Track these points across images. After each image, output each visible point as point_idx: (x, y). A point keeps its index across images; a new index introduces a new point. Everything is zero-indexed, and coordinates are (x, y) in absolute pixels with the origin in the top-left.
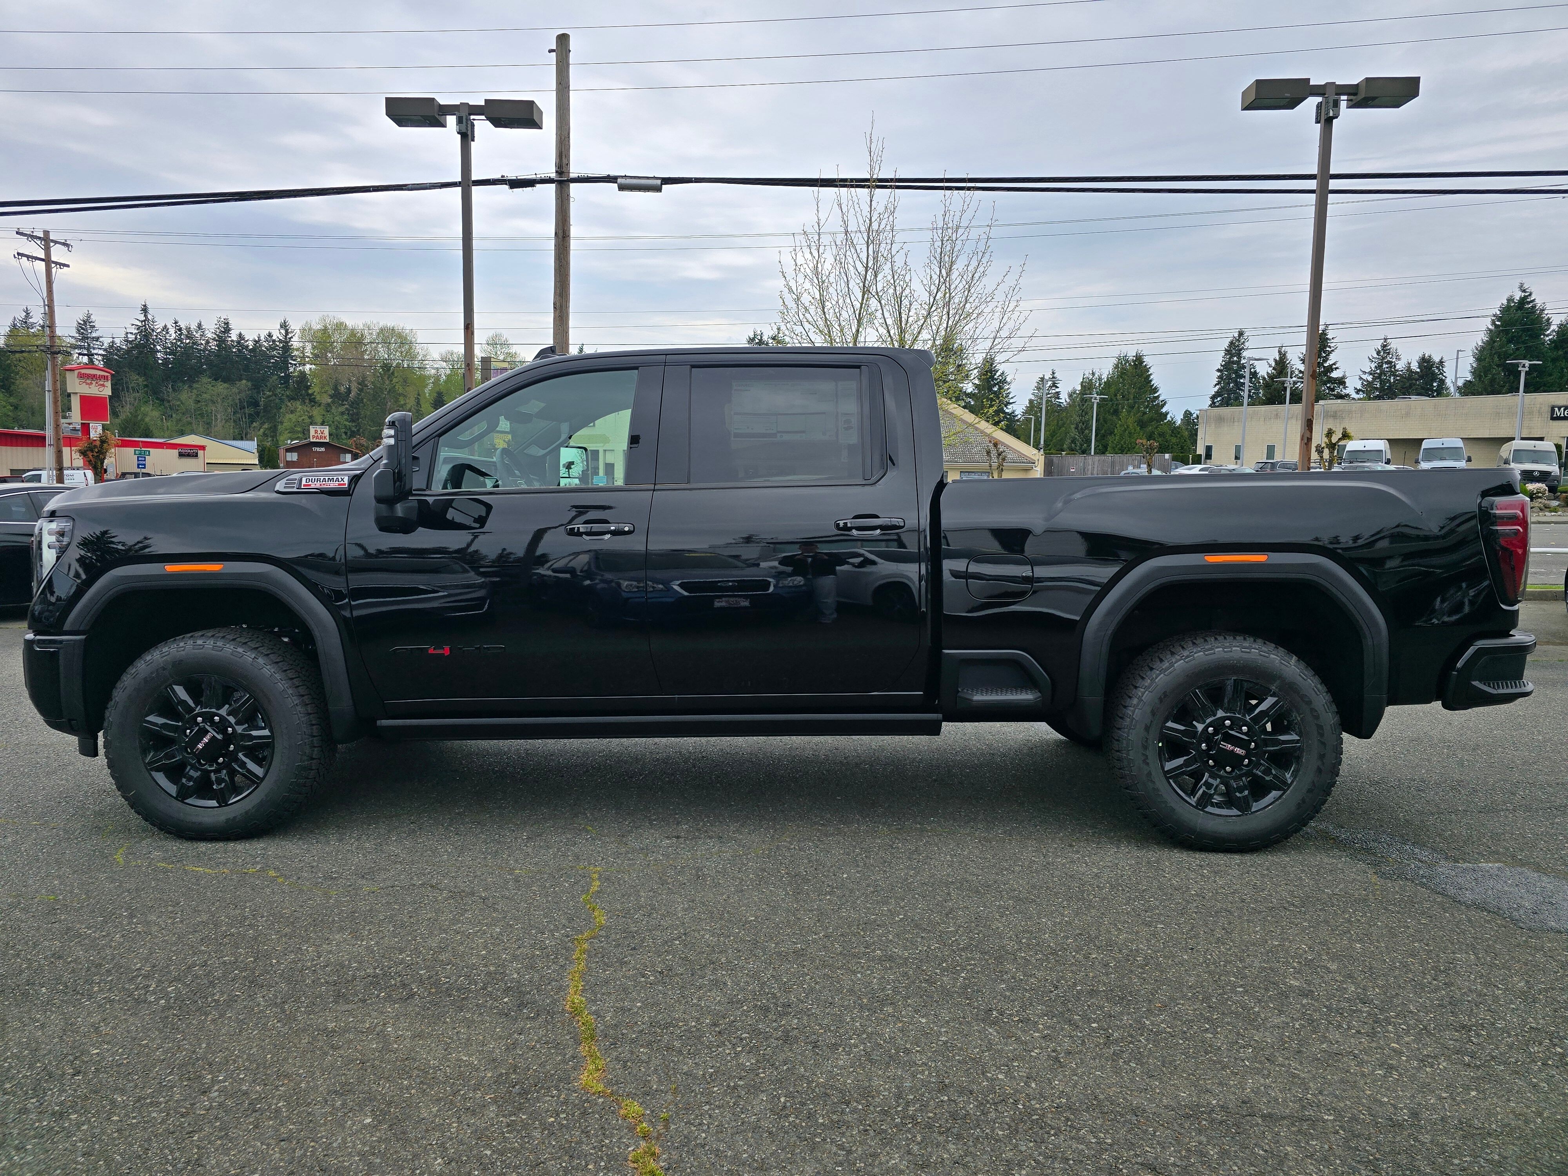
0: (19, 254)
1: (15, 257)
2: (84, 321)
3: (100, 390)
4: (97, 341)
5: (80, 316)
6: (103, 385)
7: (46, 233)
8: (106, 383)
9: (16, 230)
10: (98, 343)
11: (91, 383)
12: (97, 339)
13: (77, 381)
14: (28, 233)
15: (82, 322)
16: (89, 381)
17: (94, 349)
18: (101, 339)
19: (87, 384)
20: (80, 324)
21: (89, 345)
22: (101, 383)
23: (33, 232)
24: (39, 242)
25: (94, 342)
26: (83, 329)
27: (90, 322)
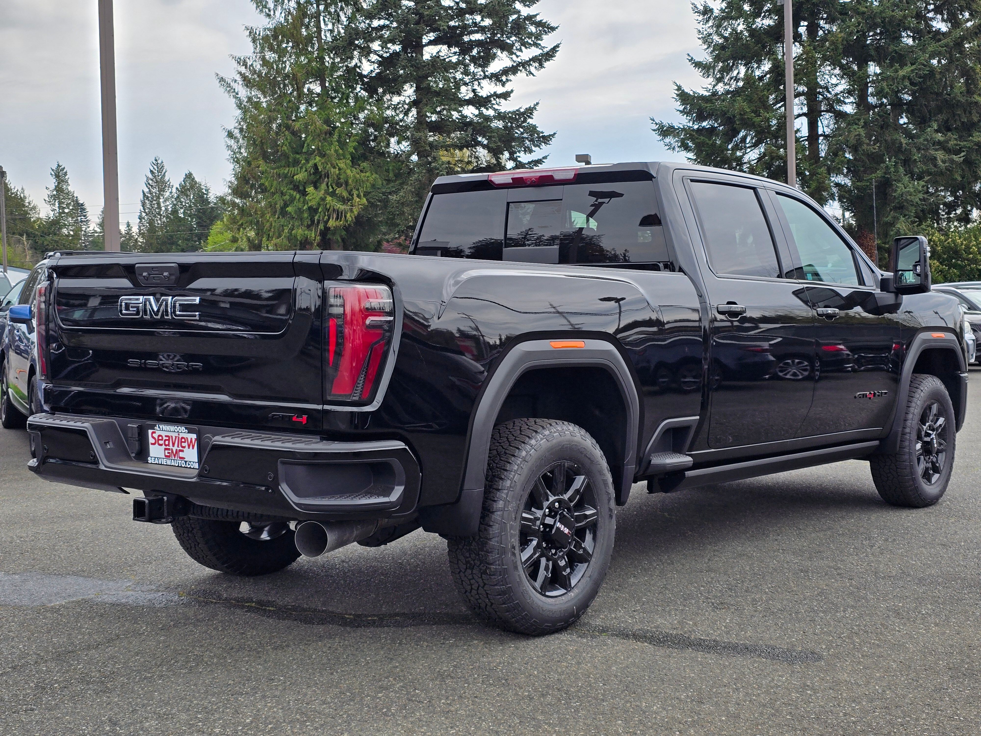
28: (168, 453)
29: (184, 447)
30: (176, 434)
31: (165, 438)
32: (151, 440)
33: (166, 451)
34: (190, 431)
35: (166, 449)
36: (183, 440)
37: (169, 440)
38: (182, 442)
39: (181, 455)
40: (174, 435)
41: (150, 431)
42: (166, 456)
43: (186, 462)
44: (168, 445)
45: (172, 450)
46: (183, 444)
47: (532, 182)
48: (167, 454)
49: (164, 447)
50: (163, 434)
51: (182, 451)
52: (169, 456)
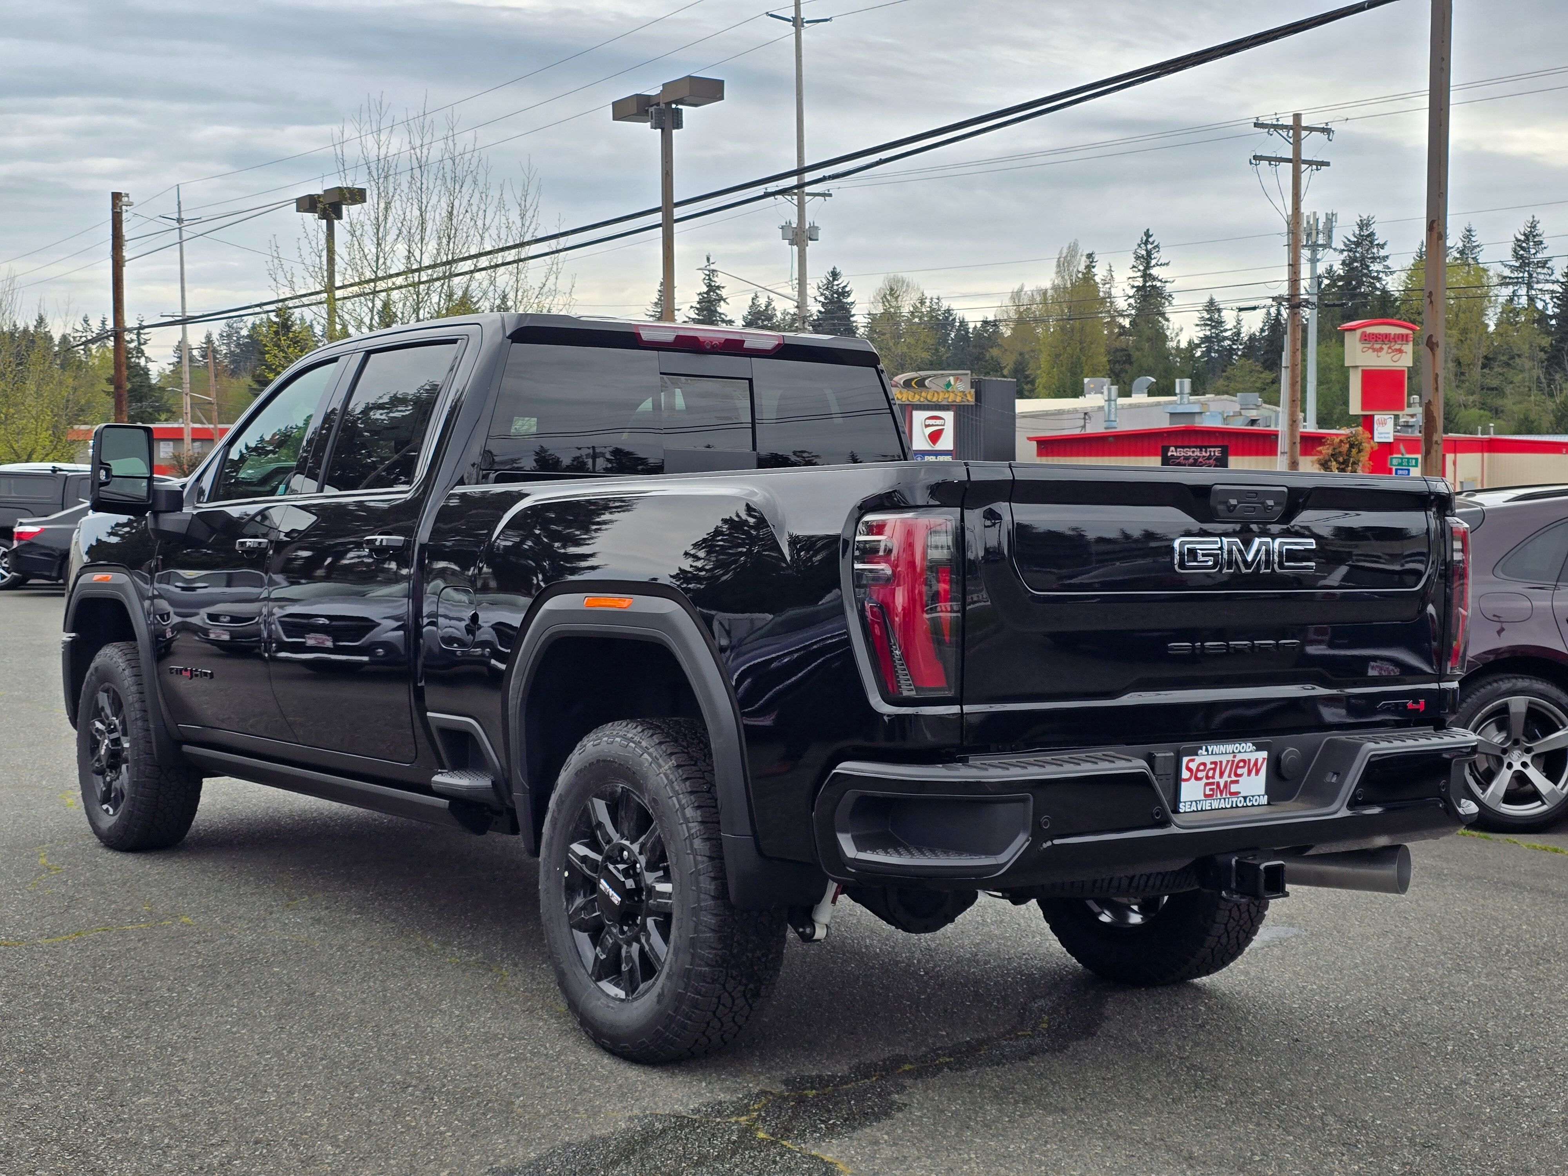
0: (1255, 157)
1: (1251, 163)
2: (1525, 235)
3: (1395, 358)
4: (1543, 267)
5: (1519, 229)
6: (1400, 351)
7: (1297, 117)
8: (1404, 348)
9: (1254, 120)
10: (1545, 271)
11: (1381, 349)
12: (1543, 264)
13: (1359, 346)
14: (1269, 122)
15: (1522, 238)
16: (1377, 346)
17: (1538, 282)
18: (1549, 264)
19: (1374, 350)
20: (1518, 240)
21: (1530, 276)
22: (1397, 347)
23: (1278, 120)
24: (1285, 134)
25: (1539, 270)
26: (1523, 248)
27: (1534, 236)
28: (1211, 790)
29: (1240, 775)
30: (1230, 757)
31: (1209, 766)
32: (1185, 774)
33: (1208, 788)
34: (1259, 747)
35: (1207, 784)
36: (1241, 764)
37: (1214, 769)
38: (1238, 767)
39: (1234, 788)
40: (1224, 759)
41: (1185, 760)
42: (1206, 796)
43: (1245, 798)
44: (1213, 777)
45: (1218, 784)
46: (1239, 771)
47: (712, 346)
48: (1208, 792)
49: (1205, 781)
50: (1208, 760)
51: (1237, 782)
52: (1211, 796)
